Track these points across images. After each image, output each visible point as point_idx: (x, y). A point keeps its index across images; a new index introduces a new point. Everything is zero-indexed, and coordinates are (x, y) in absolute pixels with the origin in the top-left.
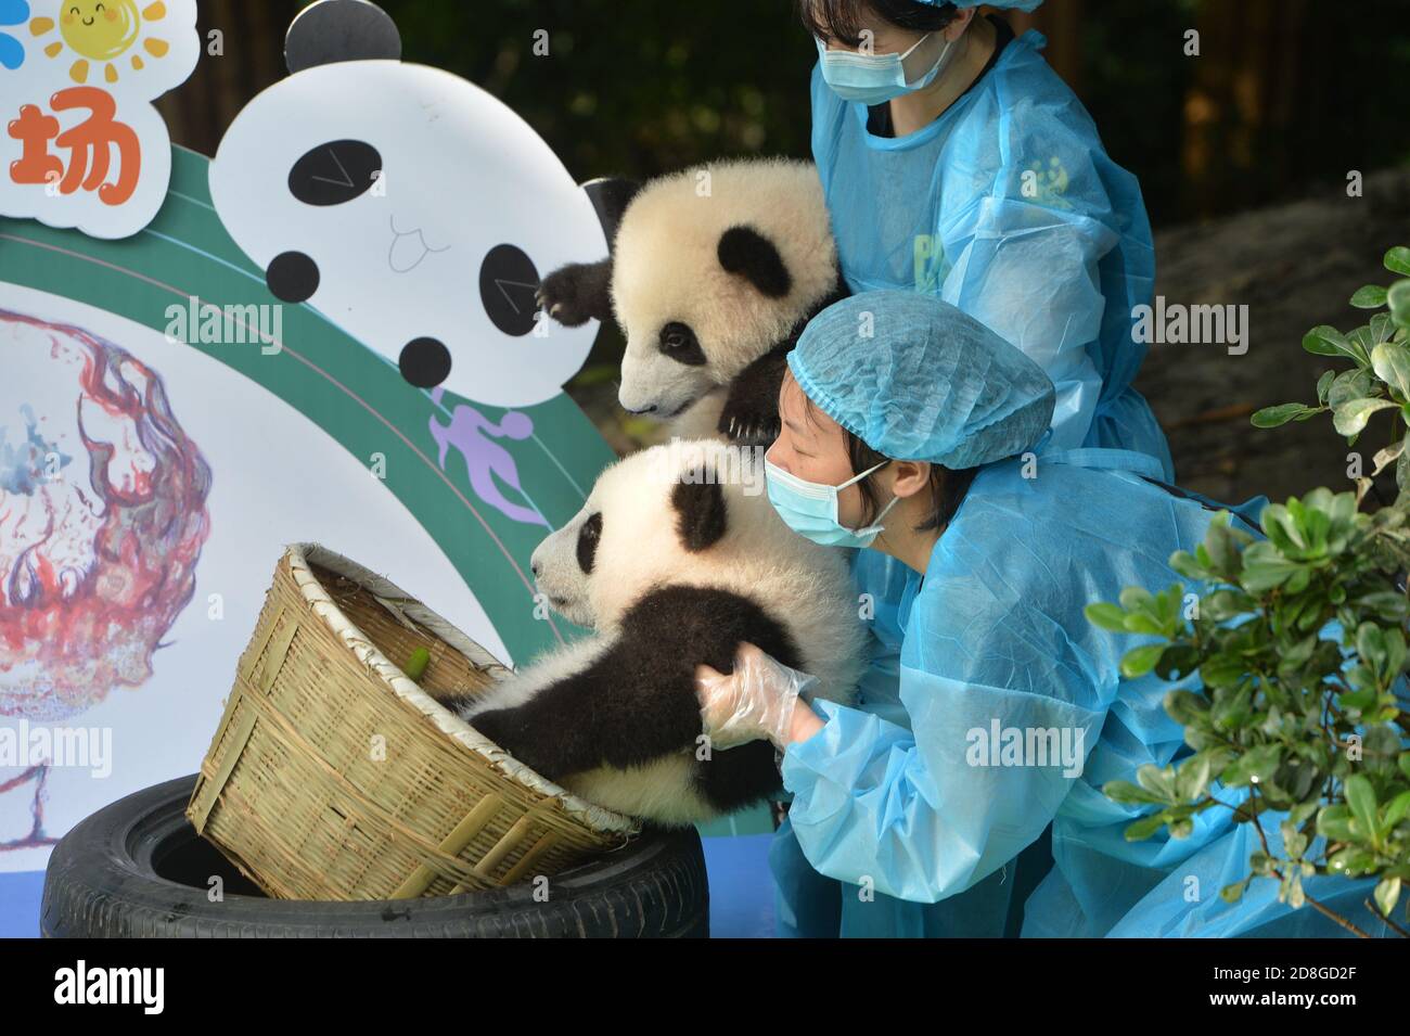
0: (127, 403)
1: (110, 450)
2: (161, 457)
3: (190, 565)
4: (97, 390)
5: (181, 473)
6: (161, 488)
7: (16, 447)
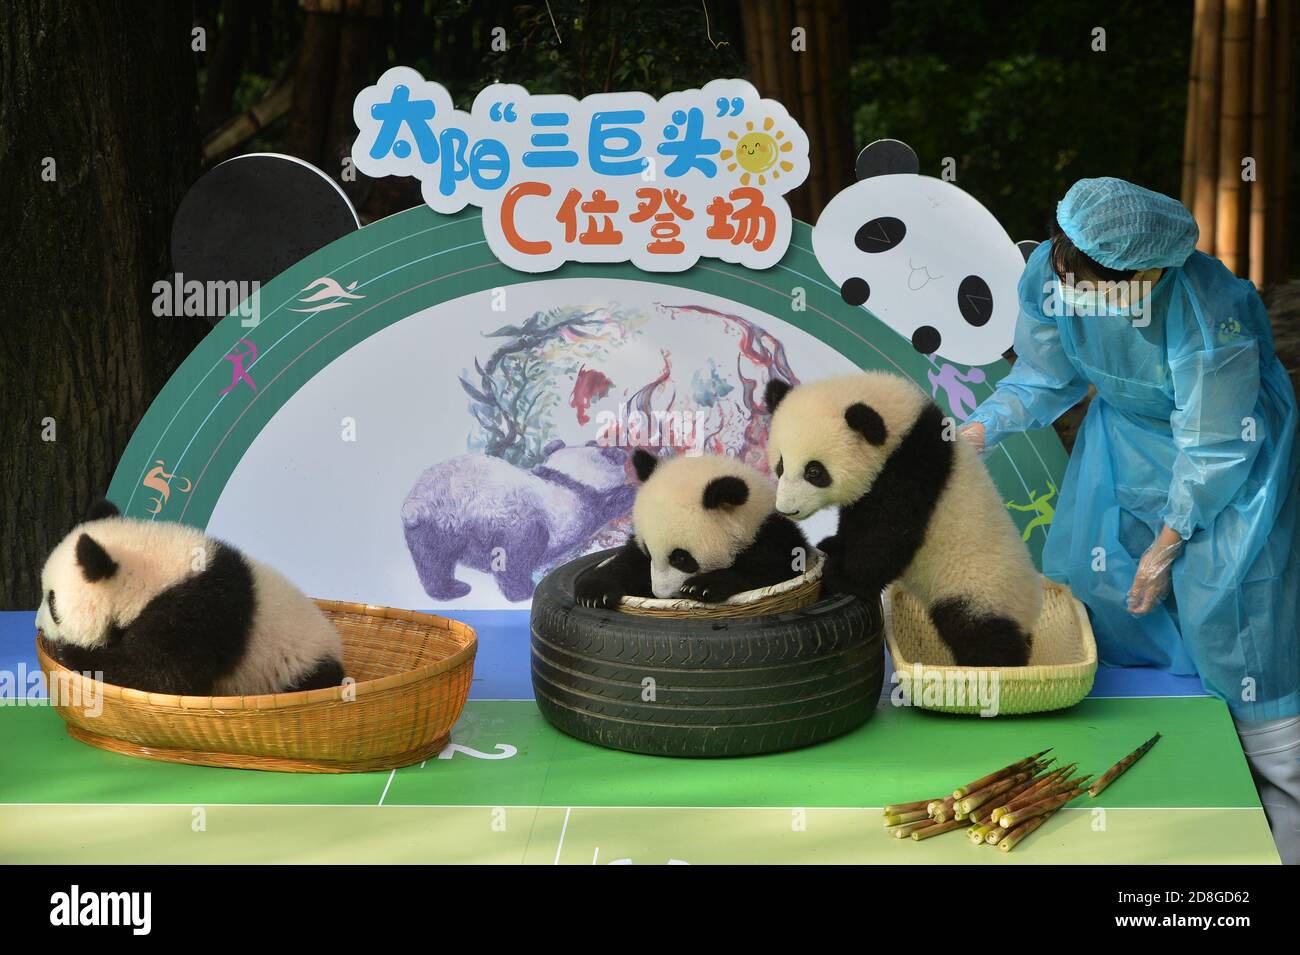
0: (764, 359)
1: (752, 383)
4: (749, 351)
7: (705, 381)
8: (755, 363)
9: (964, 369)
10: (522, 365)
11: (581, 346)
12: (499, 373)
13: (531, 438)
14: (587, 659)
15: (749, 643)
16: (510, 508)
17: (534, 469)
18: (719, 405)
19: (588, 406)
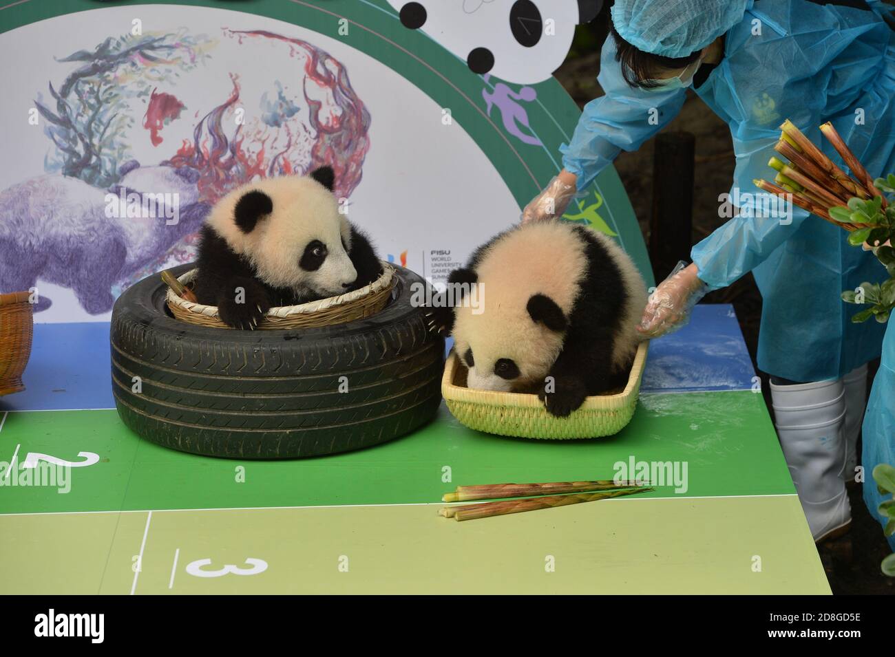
0: (328, 80)
1: (319, 104)
2: (345, 108)
3: (360, 164)
4: (313, 73)
5: (355, 117)
6: (345, 124)
7: (273, 103)
8: (320, 85)
9: (516, 88)
10: (96, 89)
11: (153, 70)
12: (73, 97)
13: (106, 159)
14: (165, 370)
15: (318, 352)
16: (88, 226)
17: (110, 188)
18: (286, 126)
19: (161, 127)
